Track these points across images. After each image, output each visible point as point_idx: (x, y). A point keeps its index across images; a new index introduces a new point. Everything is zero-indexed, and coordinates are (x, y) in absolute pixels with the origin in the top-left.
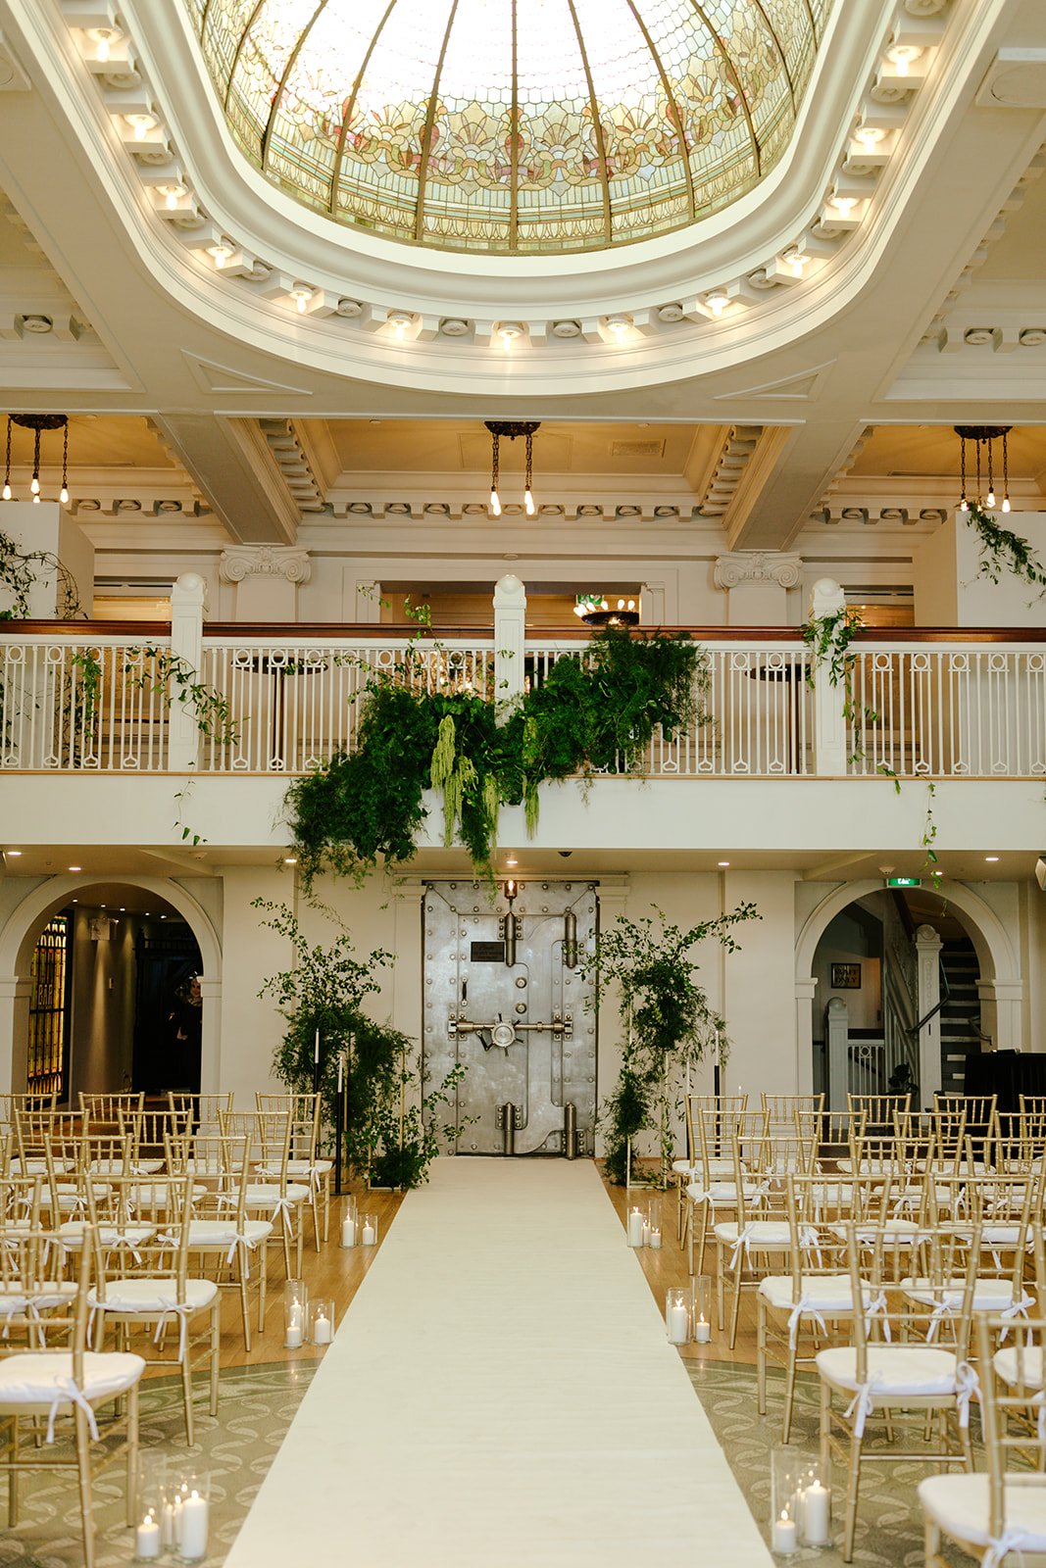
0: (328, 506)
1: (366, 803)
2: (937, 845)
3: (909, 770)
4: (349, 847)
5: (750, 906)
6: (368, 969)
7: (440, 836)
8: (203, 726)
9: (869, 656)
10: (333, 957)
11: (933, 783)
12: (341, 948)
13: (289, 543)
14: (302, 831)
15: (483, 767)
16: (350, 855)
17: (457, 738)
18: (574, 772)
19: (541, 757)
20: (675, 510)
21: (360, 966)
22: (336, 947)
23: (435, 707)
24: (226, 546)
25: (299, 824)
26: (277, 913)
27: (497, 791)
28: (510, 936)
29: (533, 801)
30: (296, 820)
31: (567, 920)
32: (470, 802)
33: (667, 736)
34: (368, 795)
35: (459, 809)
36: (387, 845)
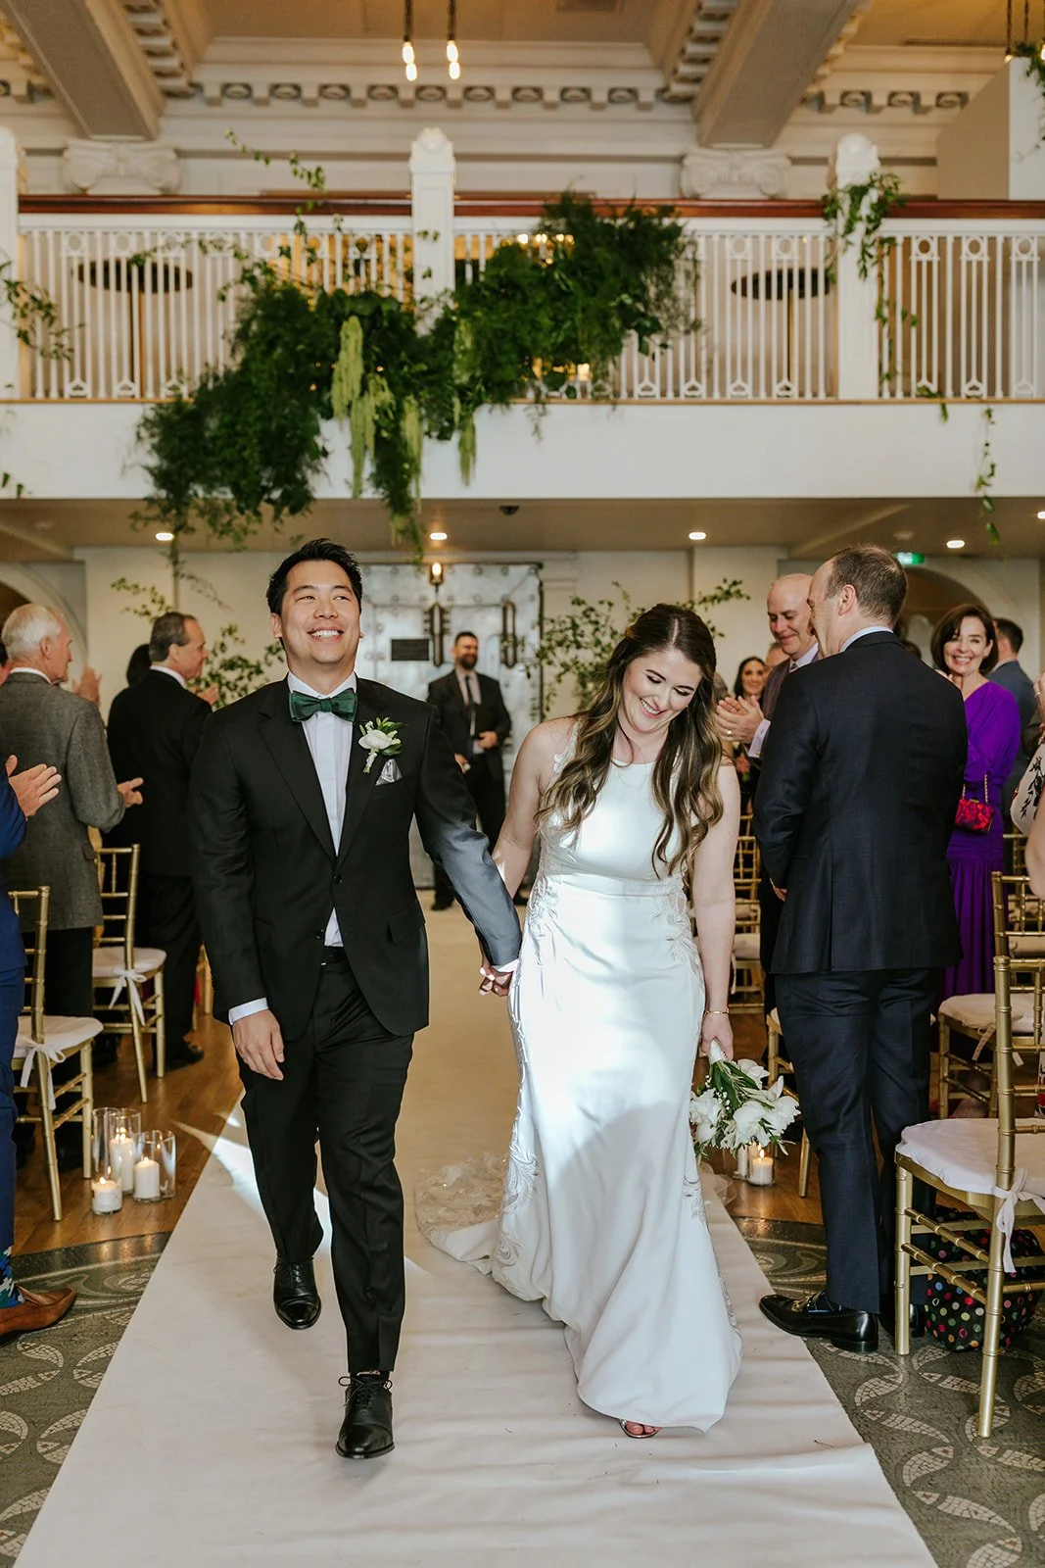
0: (197, 87)
1: (245, 434)
2: (996, 490)
3: (957, 392)
4: (224, 494)
5: (735, 583)
6: (263, 667)
7: (347, 482)
8: (23, 336)
9: (907, 241)
10: (218, 651)
11: (992, 407)
12: (228, 640)
13: (149, 138)
14: (161, 477)
15: (400, 388)
16: (228, 507)
17: (366, 346)
18: (523, 396)
19: (478, 373)
20: (633, 93)
21: (253, 662)
22: (221, 639)
23: (335, 307)
24: (73, 142)
25: (159, 468)
26: (145, 599)
27: (421, 420)
28: (437, 629)
29: (468, 434)
30: (154, 461)
31: (505, 610)
32: (385, 434)
33: (643, 349)
34: (247, 424)
35: (371, 443)
36: (276, 494)
